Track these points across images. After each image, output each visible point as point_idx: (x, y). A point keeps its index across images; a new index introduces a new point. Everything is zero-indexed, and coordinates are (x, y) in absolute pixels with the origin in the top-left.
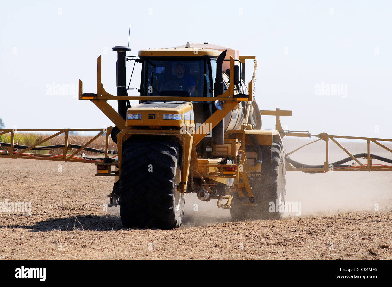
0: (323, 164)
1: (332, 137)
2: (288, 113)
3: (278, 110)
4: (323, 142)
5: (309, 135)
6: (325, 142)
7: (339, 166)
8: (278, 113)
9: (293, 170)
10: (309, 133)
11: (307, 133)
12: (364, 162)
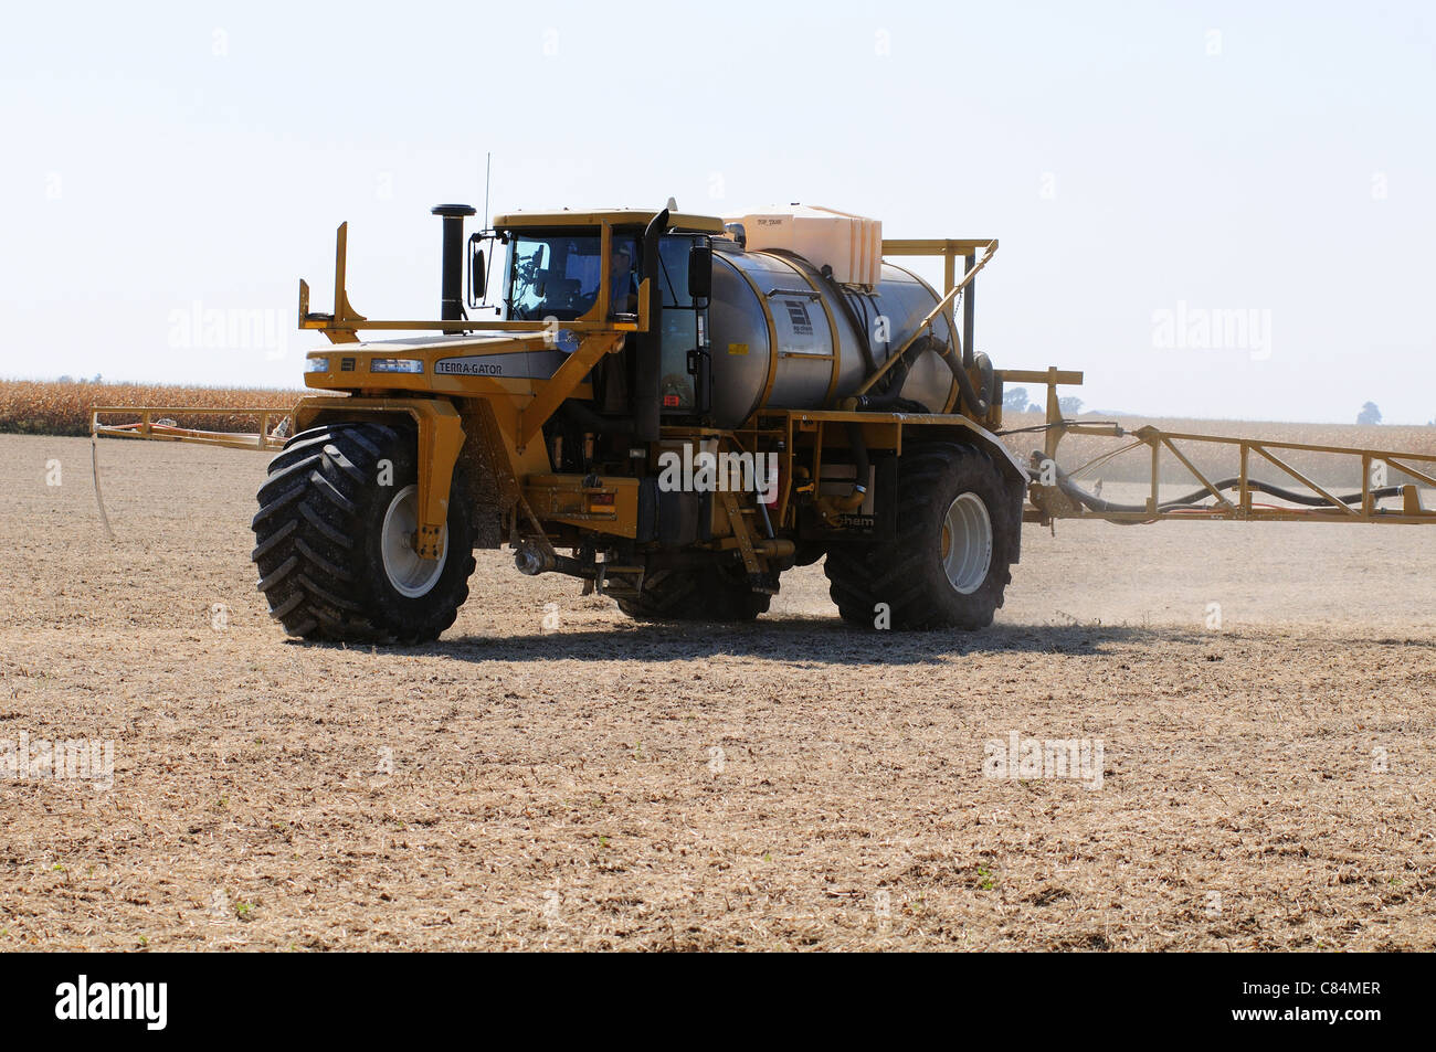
0: (1145, 504)
1: (1166, 437)
2: (1075, 378)
3: (1052, 369)
4: (1146, 449)
5: (1119, 432)
6: (1151, 449)
7: (1187, 508)
8: (1053, 378)
9: (1087, 516)
10: (1120, 426)
11: (1114, 426)
12: (1233, 497)
